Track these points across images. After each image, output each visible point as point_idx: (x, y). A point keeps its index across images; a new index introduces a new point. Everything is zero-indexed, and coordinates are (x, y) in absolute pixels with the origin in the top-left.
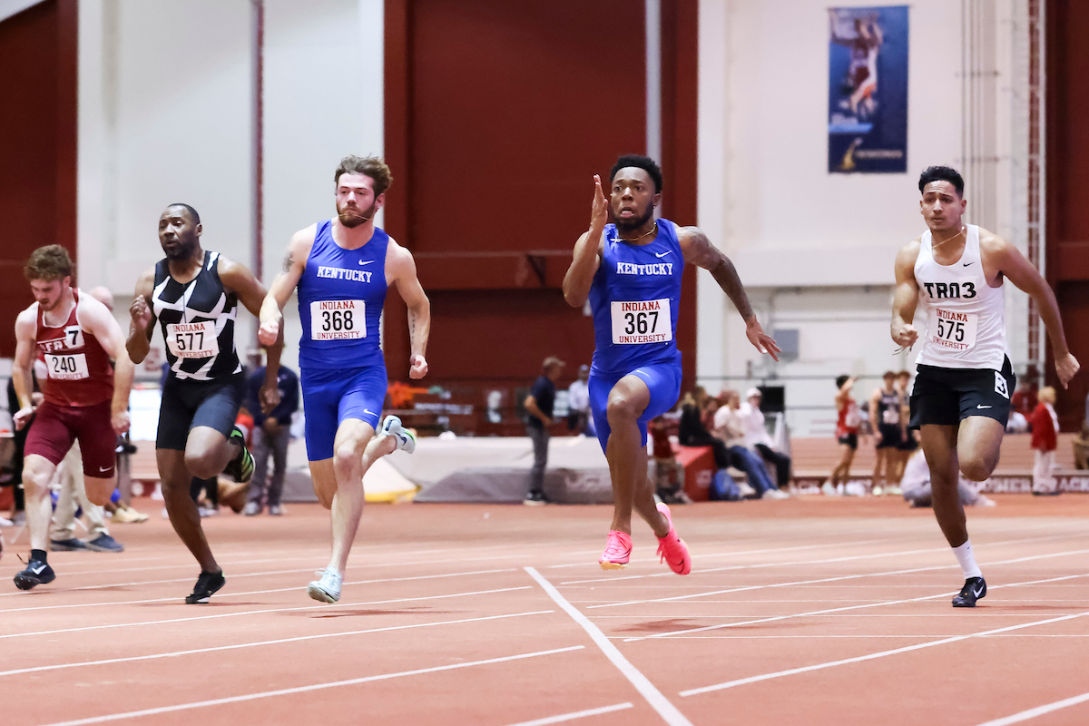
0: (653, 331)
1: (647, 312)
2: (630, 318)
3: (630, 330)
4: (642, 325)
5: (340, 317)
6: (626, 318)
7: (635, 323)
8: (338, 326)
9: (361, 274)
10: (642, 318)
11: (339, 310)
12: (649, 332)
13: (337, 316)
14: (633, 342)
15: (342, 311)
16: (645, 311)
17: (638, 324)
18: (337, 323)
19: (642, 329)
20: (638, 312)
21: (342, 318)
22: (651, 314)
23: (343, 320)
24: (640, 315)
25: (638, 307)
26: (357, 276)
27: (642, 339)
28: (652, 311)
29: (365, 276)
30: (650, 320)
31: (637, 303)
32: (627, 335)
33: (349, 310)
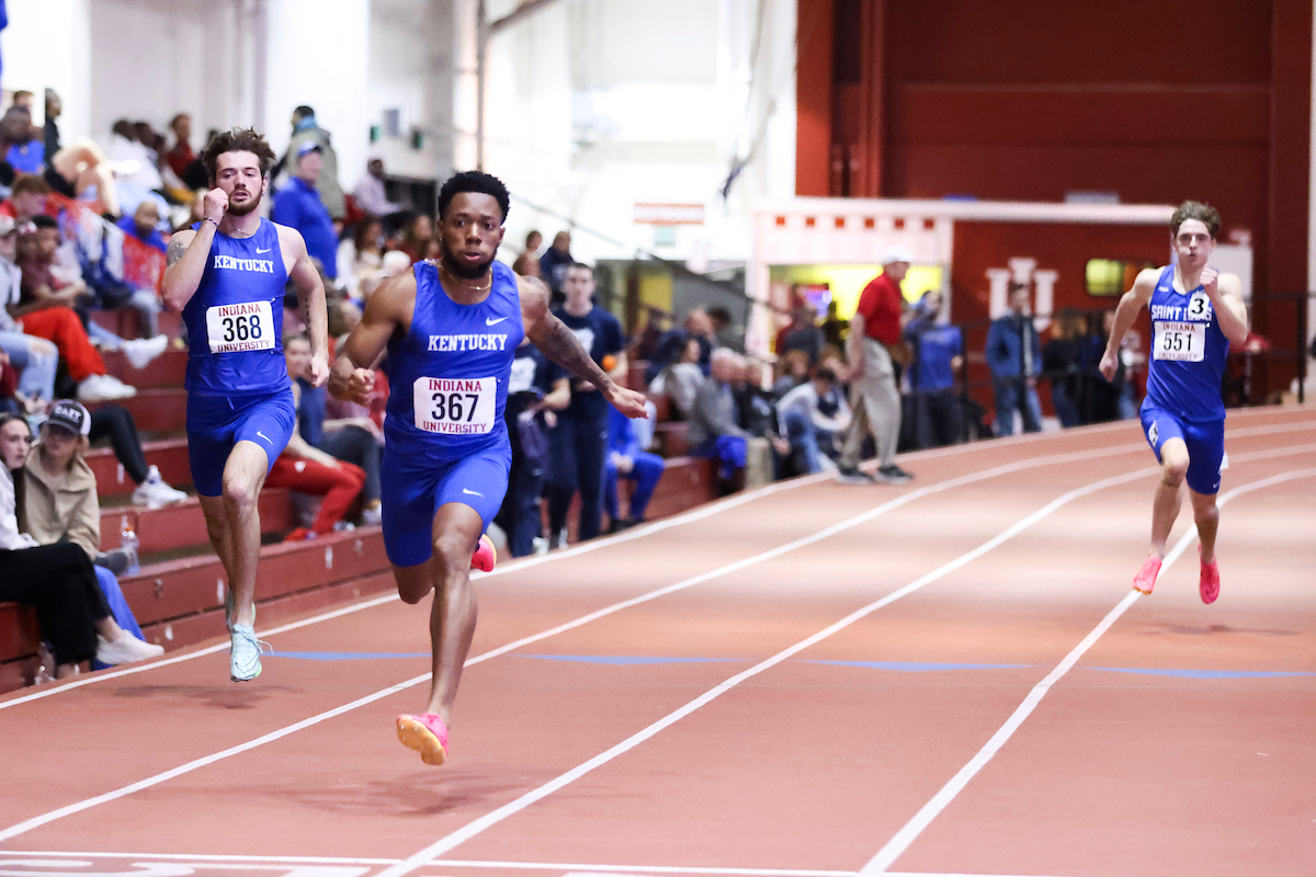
0: (469, 419)
1: (463, 394)
2: (439, 399)
3: (438, 414)
4: (455, 410)
5: (245, 324)
6: (434, 398)
7: (446, 406)
8: (243, 335)
9: (262, 263)
10: (456, 400)
11: (244, 315)
12: (463, 421)
13: (242, 323)
14: (442, 431)
15: (248, 317)
16: (459, 392)
17: (449, 406)
18: (242, 331)
19: (455, 414)
20: (451, 392)
21: (248, 324)
22: (467, 396)
23: (249, 327)
24: (451, 397)
25: (450, 386)
26: (258, 265)
27: (454, 428)
28: (469, 392)
29: (267, 265)
30: (467, 404)
31: (450, 380)
32: (434, 421)
33: (255, 314)
